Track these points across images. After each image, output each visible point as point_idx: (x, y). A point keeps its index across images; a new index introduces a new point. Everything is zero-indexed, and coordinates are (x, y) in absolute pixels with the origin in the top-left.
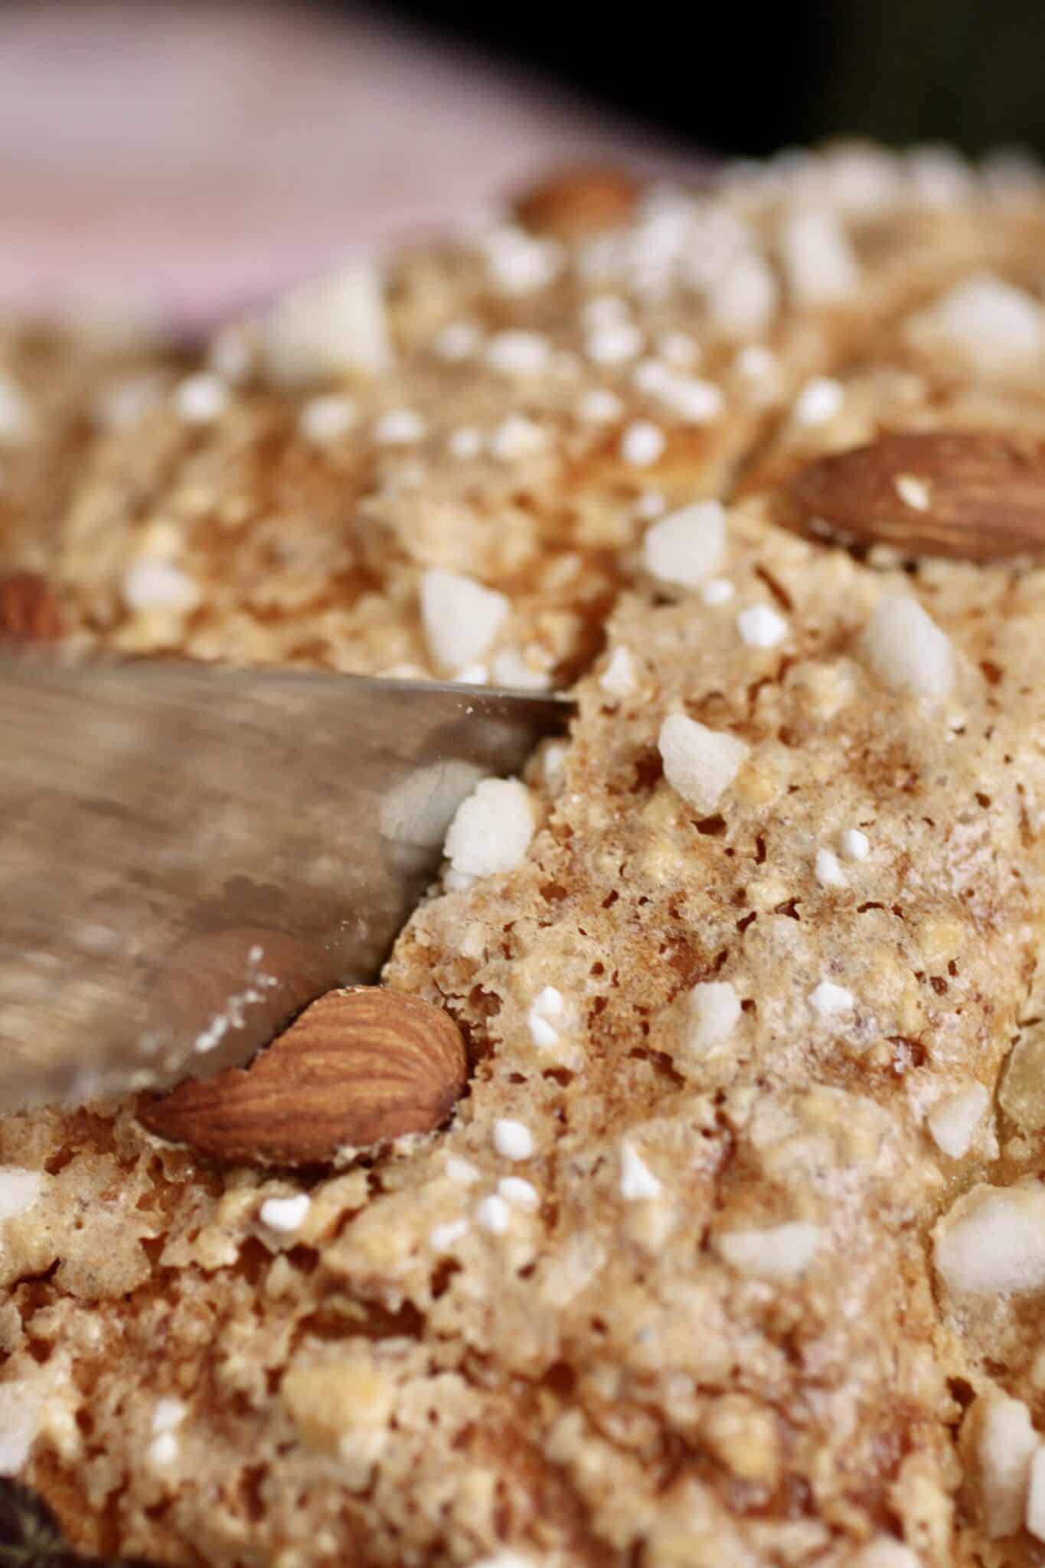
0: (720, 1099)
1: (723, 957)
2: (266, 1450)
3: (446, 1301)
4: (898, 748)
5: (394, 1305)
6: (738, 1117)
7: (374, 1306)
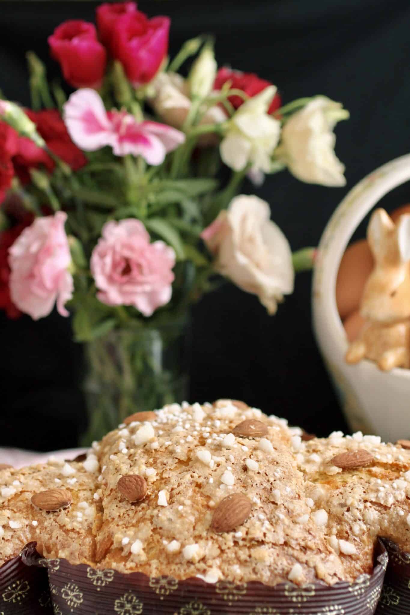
0: (283, 505)
1: (271, 489)
2: (254, 565)
3: (267, 538)
4: (273, 459)
5: (261, 540)
6: (287, 506)
7: (258, 541)
